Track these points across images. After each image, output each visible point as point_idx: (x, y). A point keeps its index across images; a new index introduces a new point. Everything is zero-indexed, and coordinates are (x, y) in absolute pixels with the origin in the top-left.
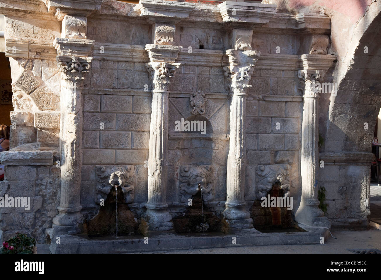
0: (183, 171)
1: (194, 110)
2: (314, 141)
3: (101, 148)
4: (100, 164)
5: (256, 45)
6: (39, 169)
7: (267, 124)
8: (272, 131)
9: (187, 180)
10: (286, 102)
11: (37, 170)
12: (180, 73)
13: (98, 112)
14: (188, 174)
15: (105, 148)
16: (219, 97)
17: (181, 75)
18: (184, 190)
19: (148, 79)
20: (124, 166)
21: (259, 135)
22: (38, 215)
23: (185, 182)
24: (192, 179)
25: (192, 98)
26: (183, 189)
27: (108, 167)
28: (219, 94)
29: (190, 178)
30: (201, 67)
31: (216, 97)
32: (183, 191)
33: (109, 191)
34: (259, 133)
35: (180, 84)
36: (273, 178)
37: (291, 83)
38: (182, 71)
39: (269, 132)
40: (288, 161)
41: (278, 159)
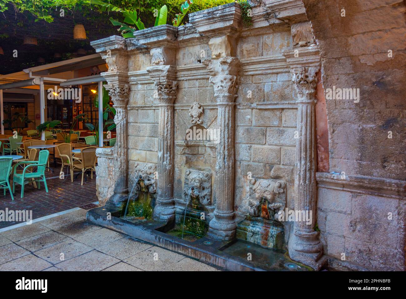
1: (193, 121)
3: (139, 150)
5: (246, 50)
7: (260, 134)
8: (266, 142)
9: (187, 183)
10: (283, 109)
12: (185, 88)
13: (137, 123)
15: (142, 150)
17: (186, 89)
21: (253, 146)
25: (190, 110)
27: (142, 163)
30: (200, 80)
34: (253, 144)
35: (185, 98)
37: (288, 87)
38: (186, 85)
39: (264, 143)
40: (284, 176)
41: (272, 173)
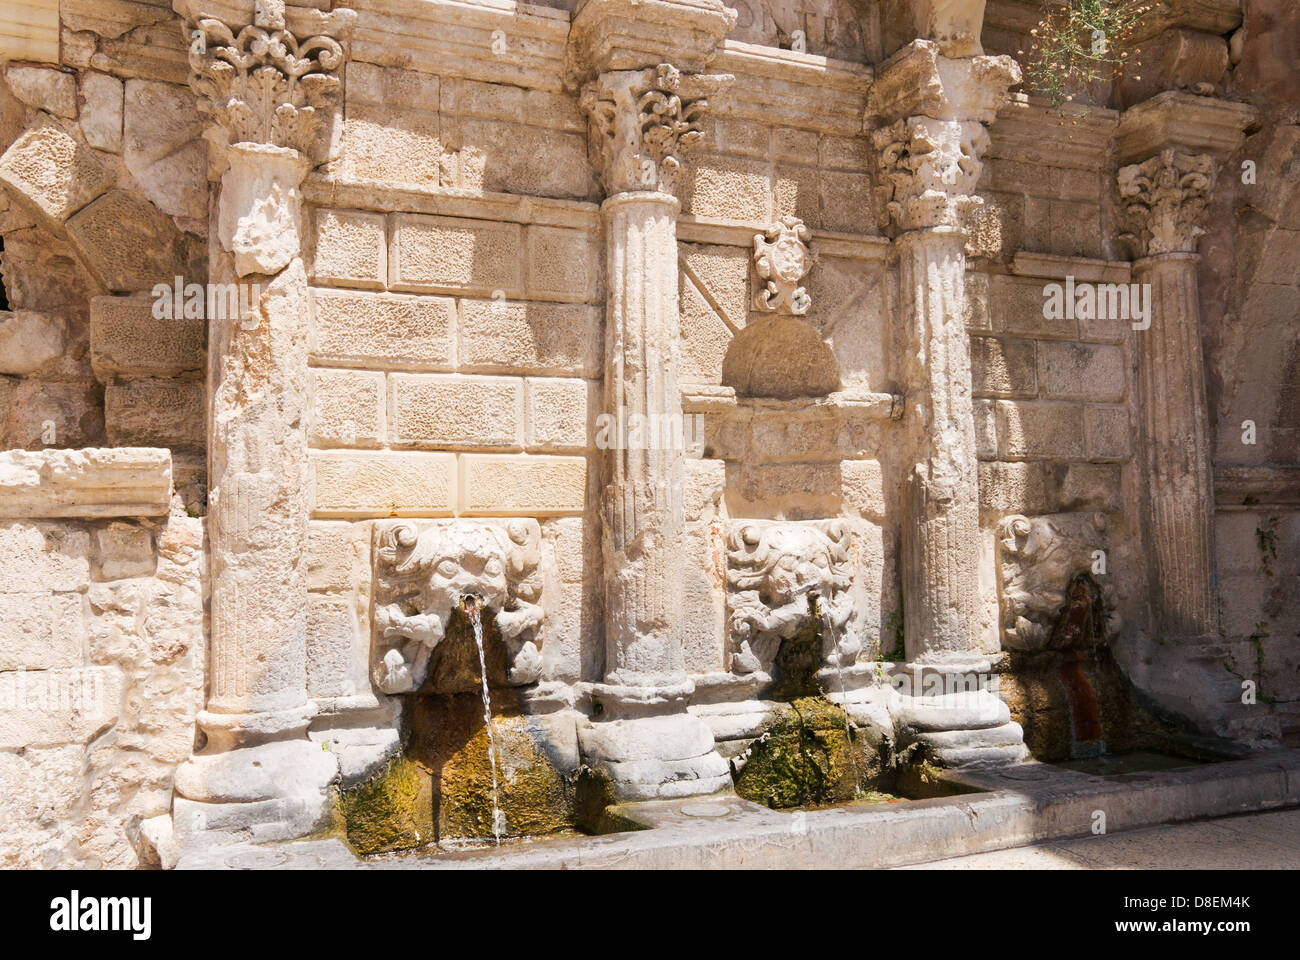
0: (741, 544)
1: (772, 296)
2: (1199, 421)
3: (395, 447)
4: (394, 515)
6: (101, 535)
7: (1023, 363)
8: (1041, 389)
9: (758, 579)
11: (94, 541)
12: (710, 148)
13: (378, 289)
14: (758, 555)
15: (413, 447)
16: (857, 251)
17: (715, 157)
18: (750, 621)
19: (584, 160)
20: (498, 524)
21: (1002, 401)
22: (102, 755)
23: (748, 588)
24: (779, 573)
26: (745, 615)
27: (429, 526)
28: (858, 238)
29: (769, 572)
30: (787, 131)
31: (846, 252)
32: (746, 626)
33: (440, 632)
34: (999, 396)
35: (712, 191)
36: (1067, 563)
37: (1091, 215)
38: (717, 139)
39: (1035, 393)
40: (1099, 499)
41: (1068, 493)
